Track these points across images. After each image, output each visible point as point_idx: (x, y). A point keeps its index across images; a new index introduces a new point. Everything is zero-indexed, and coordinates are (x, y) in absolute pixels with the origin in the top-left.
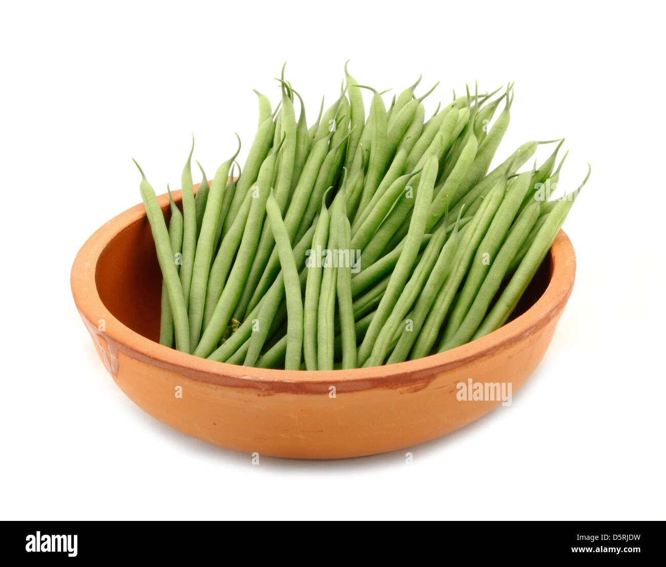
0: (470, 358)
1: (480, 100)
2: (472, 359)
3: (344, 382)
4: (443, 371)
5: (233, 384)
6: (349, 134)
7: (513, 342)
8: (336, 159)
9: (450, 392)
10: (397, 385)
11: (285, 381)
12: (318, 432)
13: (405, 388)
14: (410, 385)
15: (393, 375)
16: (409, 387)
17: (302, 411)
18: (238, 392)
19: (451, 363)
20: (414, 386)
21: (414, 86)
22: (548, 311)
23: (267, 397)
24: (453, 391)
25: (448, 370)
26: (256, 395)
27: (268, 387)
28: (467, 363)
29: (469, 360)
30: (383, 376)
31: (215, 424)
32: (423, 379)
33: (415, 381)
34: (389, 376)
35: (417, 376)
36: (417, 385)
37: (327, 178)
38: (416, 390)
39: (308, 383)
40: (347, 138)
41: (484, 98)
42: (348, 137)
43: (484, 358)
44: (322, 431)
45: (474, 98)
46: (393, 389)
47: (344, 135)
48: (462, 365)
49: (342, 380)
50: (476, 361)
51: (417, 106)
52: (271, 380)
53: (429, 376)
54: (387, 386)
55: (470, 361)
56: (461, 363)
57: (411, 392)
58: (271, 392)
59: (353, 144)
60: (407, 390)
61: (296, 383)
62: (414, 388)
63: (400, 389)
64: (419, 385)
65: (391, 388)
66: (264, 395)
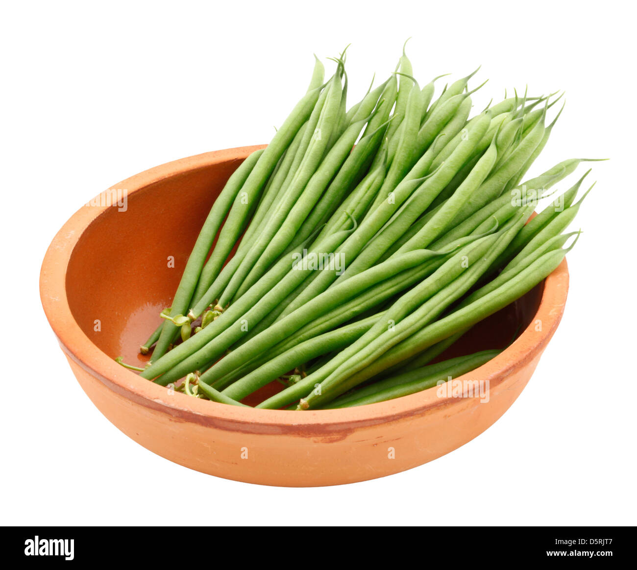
0: (393, 416)
1: (528, 104)
2: (396, 417)
3: (252, 423)
4: (362, 427)
5: (146, 404)
6: (389, 121)
7: (449, 404)
8: (367, 146)
9: (374, 445)
10: (309, 434)
11: (194, 413)
12: (233, 463)
13: (320, 438)
14: (324, 436)
15: (305, 425)
16: (323, 437)
17: (214, 442)
18: (152, 413)
19: (371, 420)
20: (329, 437)
21: (469, 77)
22: (500, 371)
23: (178, 423)
24: (376, 444)
25: (368, 426)
26: (169, 420)
27: (178, 415)
28: (389, 421)
29: (392, 418)
30: (294, 424)
31: (138, 434)
32: (339, 432)
33: (330, 433)
34: (301, 425)
35: (331, 429)
36: (332, 437)
37: (354, 166)
38: (332, 441)
39: (216, 418)
40: (387, 125)
41: (537, 100)
42: (388, 123)
43: (412, 417)
44: (236, 464)
45: (523, 101)
46: (306, 437)
47: (382, 122)
48: (385, 423)
49: (251, 422)
50: (401, 420)
51: (461, 102)
52: (181, 408)
53: (345, 429)
54: (299, 434)
55: (394, 420)
56: (382, 421)
57: (326, 442)
58: (181, 420)
59: (391, 131)
60: (321, 440)
61: (205, 417)
62: (329, 439)
63: (312, 439)
64: (335, 436)
65: (303, 436)
66: (175, 421)
